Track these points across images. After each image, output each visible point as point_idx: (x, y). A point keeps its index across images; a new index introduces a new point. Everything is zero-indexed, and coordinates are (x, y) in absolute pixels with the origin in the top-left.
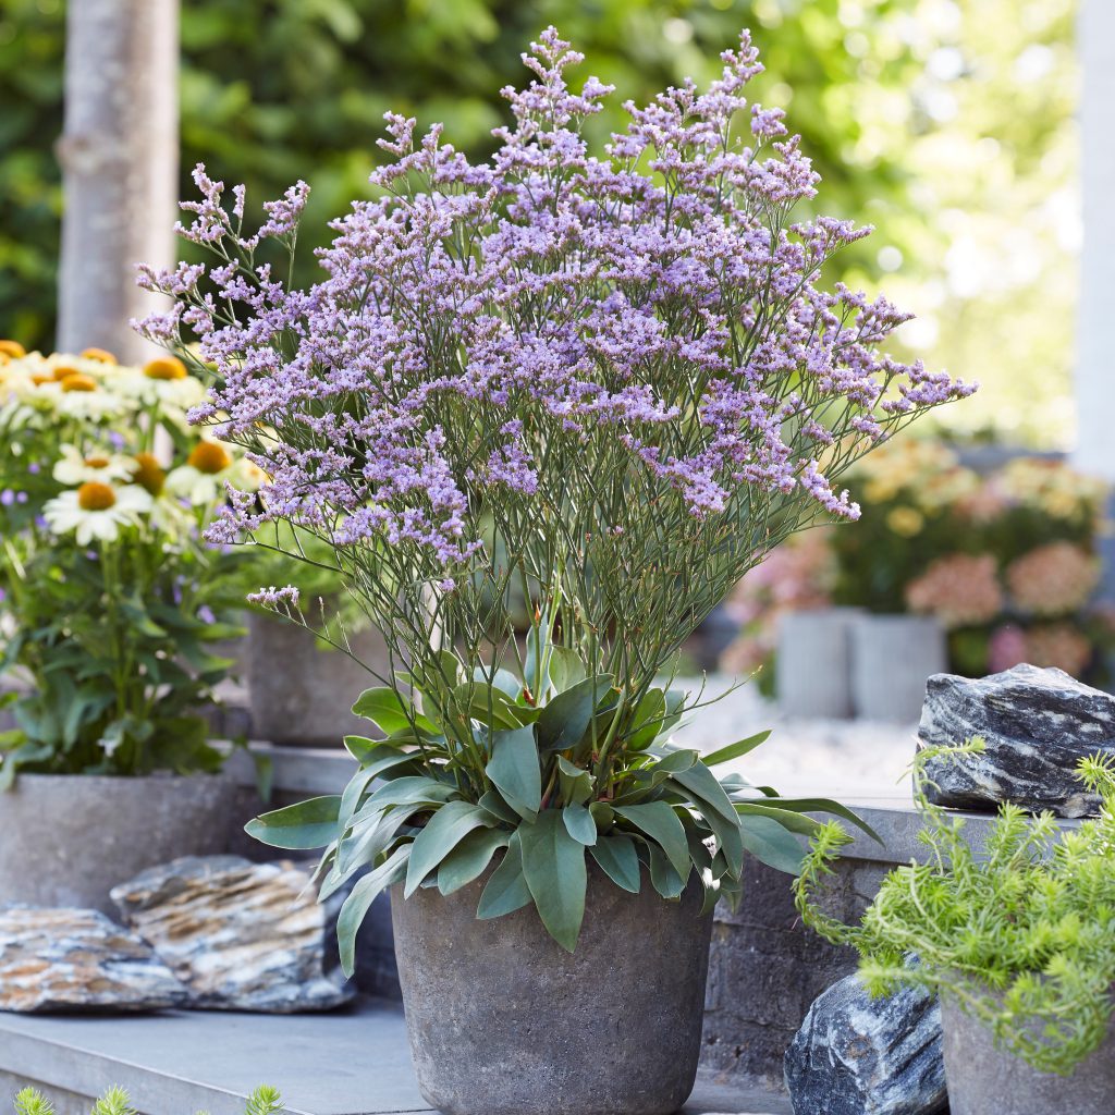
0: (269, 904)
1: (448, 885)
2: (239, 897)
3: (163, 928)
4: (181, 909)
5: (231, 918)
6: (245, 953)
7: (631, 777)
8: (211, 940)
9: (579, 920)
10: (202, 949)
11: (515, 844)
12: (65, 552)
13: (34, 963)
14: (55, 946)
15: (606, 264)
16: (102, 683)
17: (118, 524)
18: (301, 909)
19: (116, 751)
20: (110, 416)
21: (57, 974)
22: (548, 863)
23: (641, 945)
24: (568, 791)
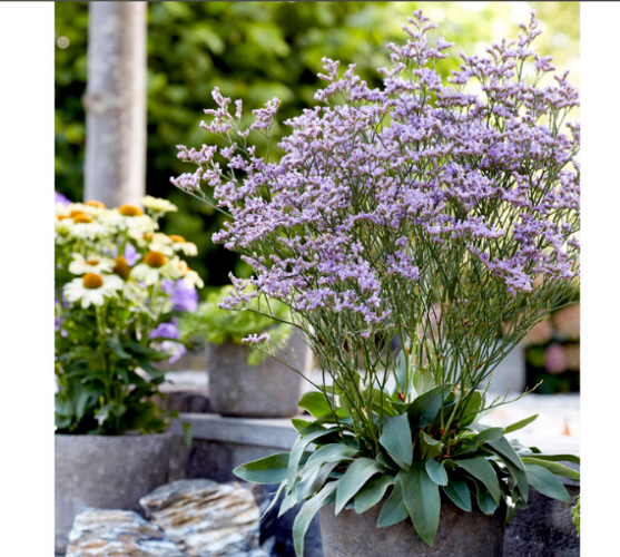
0: (229, 507)
1: (361, 507)
2: (211, 503)
3: (170, 520)
4: (180, 510)
5: (207, 515)
6: (216, 534)
7: (460, 443)
8: (196, 527)
9: (436, 527)
10: (191, 532)
11: (398, 483)
12: (76, 312)
13: (99, 541)
14: (111, 532)
15: (458, 145)
16: (97, 384)
17: (105, 297)
18: (246, 510)
19: (105, 422)
20: (100, 236)
21: (113, 547)
22: (417, 493)
23: (469, 540)
24: (425, 451)
